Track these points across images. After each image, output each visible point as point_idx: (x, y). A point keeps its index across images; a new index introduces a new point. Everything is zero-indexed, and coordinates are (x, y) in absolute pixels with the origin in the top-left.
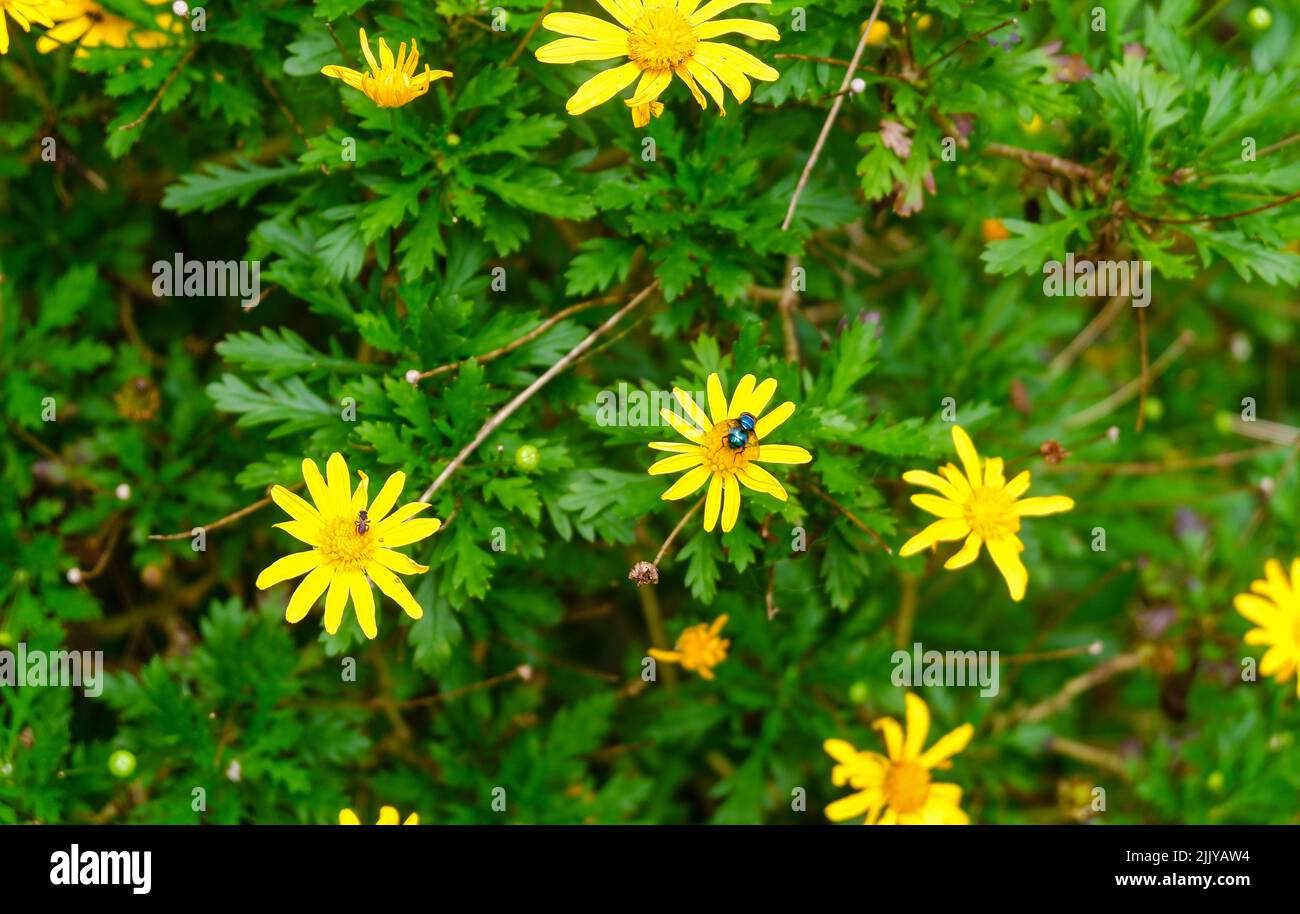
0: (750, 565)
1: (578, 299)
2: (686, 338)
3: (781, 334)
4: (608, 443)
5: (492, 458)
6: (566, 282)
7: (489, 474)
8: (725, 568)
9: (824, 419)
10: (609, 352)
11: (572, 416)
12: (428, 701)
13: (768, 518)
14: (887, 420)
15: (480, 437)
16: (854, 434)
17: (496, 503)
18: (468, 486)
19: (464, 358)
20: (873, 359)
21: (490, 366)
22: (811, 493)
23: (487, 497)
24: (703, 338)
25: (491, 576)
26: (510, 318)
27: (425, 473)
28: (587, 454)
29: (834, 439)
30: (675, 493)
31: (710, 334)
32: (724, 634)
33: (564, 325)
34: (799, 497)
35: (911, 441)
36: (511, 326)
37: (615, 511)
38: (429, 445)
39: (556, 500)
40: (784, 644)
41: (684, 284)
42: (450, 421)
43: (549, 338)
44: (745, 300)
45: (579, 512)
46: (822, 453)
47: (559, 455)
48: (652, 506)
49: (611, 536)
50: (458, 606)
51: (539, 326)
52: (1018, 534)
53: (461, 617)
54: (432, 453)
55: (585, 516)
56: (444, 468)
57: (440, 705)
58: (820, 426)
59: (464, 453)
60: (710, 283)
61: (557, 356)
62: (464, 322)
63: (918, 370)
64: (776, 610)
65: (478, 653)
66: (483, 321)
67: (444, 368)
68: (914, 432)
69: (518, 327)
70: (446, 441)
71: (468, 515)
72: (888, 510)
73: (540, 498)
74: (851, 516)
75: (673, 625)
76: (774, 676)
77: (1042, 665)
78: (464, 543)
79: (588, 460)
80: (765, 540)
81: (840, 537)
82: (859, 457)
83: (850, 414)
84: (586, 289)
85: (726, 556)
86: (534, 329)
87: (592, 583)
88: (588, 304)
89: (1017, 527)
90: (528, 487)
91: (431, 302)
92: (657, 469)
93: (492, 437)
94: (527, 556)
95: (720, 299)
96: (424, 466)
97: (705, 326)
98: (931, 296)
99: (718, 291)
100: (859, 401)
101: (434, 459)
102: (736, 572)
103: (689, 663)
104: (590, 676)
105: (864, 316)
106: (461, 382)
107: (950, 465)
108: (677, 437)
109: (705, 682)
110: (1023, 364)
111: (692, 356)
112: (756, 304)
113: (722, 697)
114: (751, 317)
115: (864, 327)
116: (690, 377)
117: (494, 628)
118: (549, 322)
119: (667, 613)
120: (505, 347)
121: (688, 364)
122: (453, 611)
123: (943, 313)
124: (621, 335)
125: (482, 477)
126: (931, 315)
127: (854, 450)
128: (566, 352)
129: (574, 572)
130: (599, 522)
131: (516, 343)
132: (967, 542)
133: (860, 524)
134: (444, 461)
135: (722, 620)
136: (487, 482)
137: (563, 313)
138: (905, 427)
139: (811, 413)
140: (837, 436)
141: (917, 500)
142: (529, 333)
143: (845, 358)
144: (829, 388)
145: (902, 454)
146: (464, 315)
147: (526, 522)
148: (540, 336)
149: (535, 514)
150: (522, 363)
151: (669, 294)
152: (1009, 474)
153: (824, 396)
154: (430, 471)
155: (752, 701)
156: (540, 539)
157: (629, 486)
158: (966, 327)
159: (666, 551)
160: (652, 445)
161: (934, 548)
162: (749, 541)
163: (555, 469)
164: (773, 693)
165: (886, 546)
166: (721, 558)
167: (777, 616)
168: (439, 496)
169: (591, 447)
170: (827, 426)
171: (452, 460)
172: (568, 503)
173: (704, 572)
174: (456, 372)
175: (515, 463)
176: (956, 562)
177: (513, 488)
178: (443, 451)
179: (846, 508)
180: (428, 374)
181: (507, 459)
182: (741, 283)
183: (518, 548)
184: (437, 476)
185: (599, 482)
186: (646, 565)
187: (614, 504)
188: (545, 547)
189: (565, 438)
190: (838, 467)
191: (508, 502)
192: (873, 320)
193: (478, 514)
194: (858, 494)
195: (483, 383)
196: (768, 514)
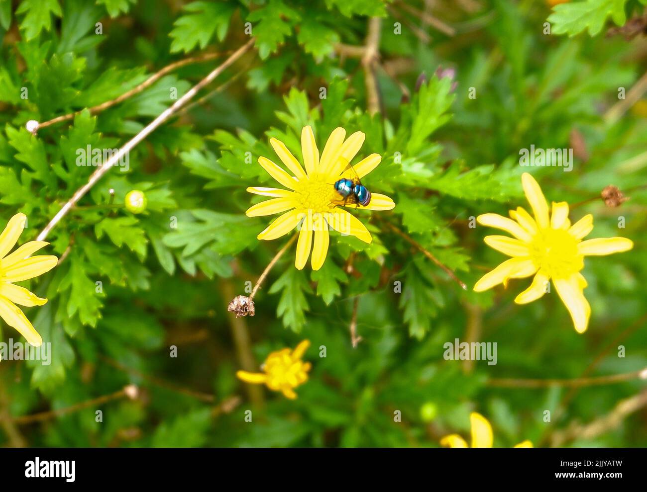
0: (336, 298)
1: (181, 56)
2: (278, 92)
3: (364, 88)
4: (208, 187)
5: (103, 199)
6: (169, 41)
7: (101, 214)
8: (313, 300)
9: (405, 167)
10: (207, 104)
11: (175, 162)
12: (42, 417)
13: (352, 255)
14: (461, 167)
15: (92, 180)
16: (431, 179)
17: (106, 240)
18: (81, 225)
19: (78, 109)
20: (448, 112)
21: (102, 116)
22: (392, 233)
23: (99, 235)
24: (294, 92)
25: (102, 306)
26: (120, 72)
27: (43, 213)
28: (188, 196)
29: (413, 184)
30: (270, 234)
31: (300, 89)
32: (307, 358)
33: (168, 80)
34: (381, 236)
35: (484, 186)
36: (121, 80)
37: (213, 248)
38: (46, 187)
39: (160, 238)
40: (361, 368)
41: (278, 43)
42: (65, 166)
43: (156, 90)
44: (333, 58)
45: (182, 249)
46: (401, 196)
47: (164, 197)
48: (247, 244)
49: (210, 270)
50: (72, 333)
51: (145, 80)
52: (582, 272)
53: (73, 342)
54: (49, 195)
55: (186, 252)
56: (60, 208)
57: (53, 420)
58: (401, 172)
59: (78, 195)
60: (301, 41)
61: (163, 107)
62: (78, 77)
63: (483, 120)
64: (359, 339)
65: (86, 373)
66: (95, 75)
67: (60, 119)
68: (486, 178)
69: (126, 81)
70: (62, 184)
71: (81, 251)
72: (461, 249)
73: (146, 236)
74: (428, 254)
75: (261, 349)
76: (352, 396)
77: (595, 388)
78: (77, 277)
79: (190, 202)
80: (349, 275)
81: (417, 271)
82: (435, 200)
83: (427, 161)
84: (188, 47)
85: (315, 289)
86: (141, 84)
87: (189, 311)
88: (190, 60)
89: (581, 265)
90: (135, 226)
91: (48, 59)
92: (254, 211)
93: (102, 181)
94: (134, 287)
95: (310, 56)
96: (42, 207)
97: (294, 80)
98: (496, 54)
99: (308, 49)
100: (435, 149)
101: (50, 200)
102: (323, 303)
103: (274, 384)
104: (187, 395)
105: (440, 73)
106: (76, 132)
107: (519, 209)
108: (271, 183)
109: (288, 402)
110: (581, 116)
111: (285, 109)
112: (342, 60)
113: (305, 415)
114: (337, 73)
115: (441, 82)
116: (282, 127)
117: (101, 351)
118: (154, 77)
119: (255, 338)
120: (115, 99)
121: (281, 115)
122: (67, 337)
123: (508, 68)
124: (219, 89)
125: (93, 217)
126: (497, 70)
127: (429, 193)
128: (170, 104)
129: (173, 301)
130: (199, 258)
131: (125, 95)
132: (535, 279)
133: (436, 261)
134: (60, 202)
135: (304, 345)
136: (99, 222)
137: (167, 69)
138: (478, 174)
139: (392, 161)
140: (416, 181)
141: (490, 241)
142: (136, 86)
143: (423, 110)
144: (409, 138)
145: (475, 199)
146: (79, 70)
147: (133, 257)
148: (146, 89)
149: (141, 250)
150: (131, 114)
151: (264, 52)
152: (573, 218)
153: (404, 145)
154: (47, 211)
155: (333, 419)
156: (145, 272)
157: (226, 225)
158: (529, 81)
159: (261, 285)
160: (250, 190)
161: (505, 284)
162: (334, 276)
163: (160, 210)
164: (351, 411)
165: (461, 282)
166: (310, 291)
167: (360, 344)
168: (55, 234)
169: (192, 189)
170: (407, 173)
171: (67, 201)
172: (171, 240)
173: (294, 303)
174: (71, 122)
175: (124, 206)
176: (524, 298)
177: (122, 226)
178: (59, 193)
179: (424, 246)
180: (46, 124)
181: (117, 202)
182: (328, 42)
183: (126, 280)
184: (54, 216)
185: (199, 221)
186: (244, 299)
187: (213, 242)
188: (149, 279)
189: (169, 181)
190: (416, 209)
191: (118, 240)
192: (449, 76)
193: (90, 250)
194: (435, 234)
195: (96, 131)
196: (352, 252)
